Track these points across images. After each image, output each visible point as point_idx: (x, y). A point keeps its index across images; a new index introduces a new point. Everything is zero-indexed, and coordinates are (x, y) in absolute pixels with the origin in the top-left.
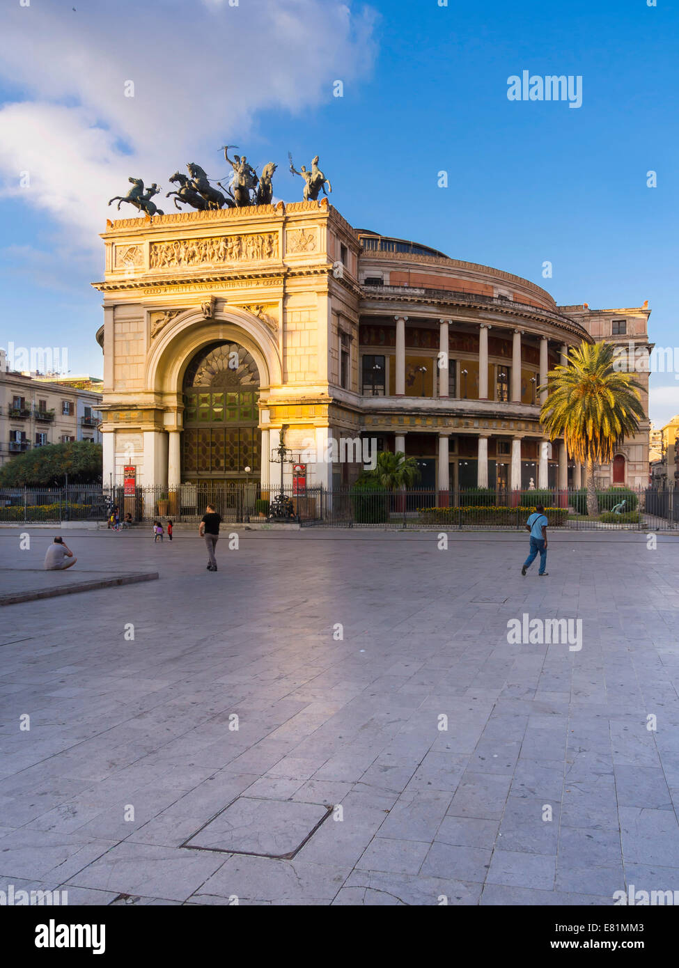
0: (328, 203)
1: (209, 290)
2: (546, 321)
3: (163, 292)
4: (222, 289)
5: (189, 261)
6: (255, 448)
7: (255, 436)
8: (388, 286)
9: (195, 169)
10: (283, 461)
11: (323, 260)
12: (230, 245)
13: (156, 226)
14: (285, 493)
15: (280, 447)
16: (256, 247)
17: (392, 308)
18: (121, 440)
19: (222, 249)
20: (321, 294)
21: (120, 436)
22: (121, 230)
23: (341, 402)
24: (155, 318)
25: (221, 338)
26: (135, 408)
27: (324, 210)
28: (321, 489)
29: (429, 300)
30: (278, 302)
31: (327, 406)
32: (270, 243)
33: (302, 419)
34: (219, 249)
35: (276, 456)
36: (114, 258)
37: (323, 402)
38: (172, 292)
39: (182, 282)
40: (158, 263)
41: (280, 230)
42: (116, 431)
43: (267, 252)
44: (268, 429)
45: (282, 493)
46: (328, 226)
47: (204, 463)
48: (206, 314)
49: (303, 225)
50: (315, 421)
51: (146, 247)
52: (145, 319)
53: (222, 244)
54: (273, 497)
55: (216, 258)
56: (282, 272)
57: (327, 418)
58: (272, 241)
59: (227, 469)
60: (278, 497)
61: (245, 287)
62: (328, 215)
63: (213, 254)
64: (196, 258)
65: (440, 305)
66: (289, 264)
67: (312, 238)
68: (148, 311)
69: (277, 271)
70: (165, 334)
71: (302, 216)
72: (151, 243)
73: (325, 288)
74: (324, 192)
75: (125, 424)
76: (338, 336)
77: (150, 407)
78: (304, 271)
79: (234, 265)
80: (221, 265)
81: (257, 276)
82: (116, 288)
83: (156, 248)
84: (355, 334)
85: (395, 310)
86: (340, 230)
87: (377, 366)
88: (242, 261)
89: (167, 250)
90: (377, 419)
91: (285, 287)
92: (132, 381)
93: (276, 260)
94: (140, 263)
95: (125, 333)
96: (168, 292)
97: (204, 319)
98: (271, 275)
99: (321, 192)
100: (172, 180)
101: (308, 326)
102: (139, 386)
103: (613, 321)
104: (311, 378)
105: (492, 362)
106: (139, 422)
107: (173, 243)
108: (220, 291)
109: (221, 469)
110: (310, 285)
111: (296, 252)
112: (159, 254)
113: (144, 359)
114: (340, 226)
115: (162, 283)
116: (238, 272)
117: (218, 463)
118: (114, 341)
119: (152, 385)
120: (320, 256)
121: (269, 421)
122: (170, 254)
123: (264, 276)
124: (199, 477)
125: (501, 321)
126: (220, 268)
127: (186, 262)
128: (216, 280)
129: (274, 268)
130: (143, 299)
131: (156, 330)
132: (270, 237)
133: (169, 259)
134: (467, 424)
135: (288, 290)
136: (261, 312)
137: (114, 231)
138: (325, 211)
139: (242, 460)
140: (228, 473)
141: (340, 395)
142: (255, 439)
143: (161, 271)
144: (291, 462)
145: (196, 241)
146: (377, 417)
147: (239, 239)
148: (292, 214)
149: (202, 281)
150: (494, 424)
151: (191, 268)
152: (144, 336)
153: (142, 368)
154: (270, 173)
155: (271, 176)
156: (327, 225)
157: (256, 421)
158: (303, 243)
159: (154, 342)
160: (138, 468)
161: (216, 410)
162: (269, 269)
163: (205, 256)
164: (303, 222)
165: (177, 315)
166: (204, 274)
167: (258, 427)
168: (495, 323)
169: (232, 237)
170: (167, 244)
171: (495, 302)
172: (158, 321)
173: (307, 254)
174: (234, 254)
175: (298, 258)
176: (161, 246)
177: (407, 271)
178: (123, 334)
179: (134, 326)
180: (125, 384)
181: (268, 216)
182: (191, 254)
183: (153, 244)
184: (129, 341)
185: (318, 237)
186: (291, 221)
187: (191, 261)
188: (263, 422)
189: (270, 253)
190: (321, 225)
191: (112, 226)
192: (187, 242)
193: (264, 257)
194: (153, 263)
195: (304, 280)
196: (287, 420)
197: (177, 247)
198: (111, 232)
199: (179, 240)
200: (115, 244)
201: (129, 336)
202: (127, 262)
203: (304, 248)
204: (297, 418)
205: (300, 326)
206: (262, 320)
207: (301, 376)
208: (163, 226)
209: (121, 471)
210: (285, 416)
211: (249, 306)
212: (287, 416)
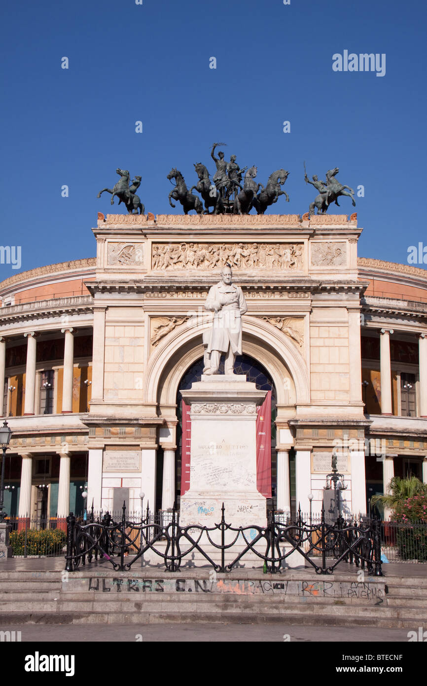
3: (169, 297)
5: (198, 265)
11: (354, 276)
12: (247, 252)
13: (159, 226)
16: (277, 257)
18: (112, 458)
19: (238, 256)
20: (352, 310)
21: (109, 453)
22: (114, 227)
24: (156, 323)
27: (354, 225)
30: (305, 316)
31: (363, 430)
34: (234, 256)
36: (106, 255)
37: (362, 424)
38: (180, 296)
39: (194, 288)
40: (160, 264)
41: (306, 241)
42: (105, 448)
49: (330, 239)
51: (147, 247)
52: (146, 324)
53: (238, 251)
56: (311, 285)
58: (297, 252)
61: (267, 298)
62: (359, 232)
63: (228, 259)
64: (206, 263)
66: (319, 278)
67: (339, 252)
68: (149, 316)
69: (307, 285)
70: (171, 342)
71: (332, 230)
72: (153, 243)
73: (356, 304)
75: (118, 439)
77: (152, 422)
78: (337, 286)
79: (252, 272)
80: (238, 272)
81: (283, 288)
83: (158, 248)
88: (261, 270)
89: (172, 251)
91: (312, 301)
92: (126, 391)
94: (141, 263)
95: (119, 338)
96: (176, 297)
101: (338, 342)
102: (137, 398)
104: (343, 398)
106: (135, 438)
107: (180, 246)
110: (341, 300)
111: (322, 265)
112: (162, 255)
113: (143, 368)
115: (170, 288)
116: (261, 282)
118: (105, 346)
119: (153, 398)
120: (350, 272)
121: (291, 441)
122: (177, 256)
123: (292, 288)
127: (195, 266)
130: (145, 302)
131: (158, 338)
132: (294, 248)
133: (175, 261)
135: (315, 304)
136: (284, 324)
137: (108, 227)
138: (356, 227)
143: (166, 274)
145: (206, 245)
148: (319, 227)
151: (202, 273)
152: (145, 342)
156: (357, 241)
158: (329, 257)
159: (156, 350)
160: (132, 492)
162: (295, 280)
163: (217, 261)
164: (331, 237)
165: (184, 322)
167: (276, 447)
169: (250, 245)
170: (171, 246)
172: (159, 328)
173: (334, 268)
174: (251, 262)
175: (325, 271)
176: (164, 247)
178: (117, 339)
179: (130, 331)
180: (117, 394)
181: (292, 227)
182: (202, 258)
183: (154, 245)
184: (123, 346)
185: (348, 252)
186: (317, 235)
187: (201, 265)
188: (281, 442)
189: (292, 264)
190: (351, 241)
191: (105, 221)
192: (195, 245)
193: (285, 267)
194: (155, 264)
195: (334, 296)
196: (317, 441)
197: (184, 250)
198: (102, 227)
199: (188, 243)
200: (108, 240)
201: (122, 342)
202: (122, 260)
203: (331, 262)
204: (328, 440)
205: (328, 342)
206: (285, 333)
207: (331, 395)
208: (170, 226)
209: (109, 494)
210: (315, 438)
211: (271, 317)
212: (318, 438)
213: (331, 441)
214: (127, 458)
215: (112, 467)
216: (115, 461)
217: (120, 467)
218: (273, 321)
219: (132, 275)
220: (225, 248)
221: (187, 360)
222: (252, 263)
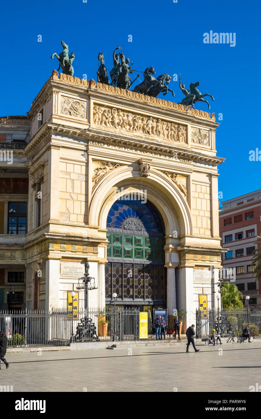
1: (142, 154)
3: (106, 146)
4: (152, 156)
7: (156, 271)
11: (214, 154)
13: (99, 91)
18: (65, 268)
21: (65, 264)
24: (96, 165)
27: (214, 121)
30: (189, 176)
33: (206, 262)
34: (147, 125)
36: (60, 105)
38: (114, 148)
39: (125, 143)
40: (99, 121)
41: (189, 125)
42: (62, 259)
43: (180, 138)
48: (147, 172)
50: (213, 264)
57: (220, 263)
59: (136, 297)
61: (167, 159)
64: (128, 126)
67: (206, 136)
72: (95, 104)
75: (71, 253)
79: (157, 139)
89: (106, 113)
92: (76, 215)
93: (186, 145)
95: (70, 173)
96: (110, 147)
98: (188, 155)
106: (84, 253)
107: (112, 109)
111: (197, 143)
112: (100, 114)
117: (128, 292)
118: (59, 177)
122: (111, 117)
127: (122, 128)
130: (89, 147)
131: (98, 176)
135: (194, 168)
136: (176, 179)
137: (62, 82)
143: (104, 128)
158: (200, 139)
161: (127, 249)
162: (182, 150)
164: (200, 125)
165: (116, 167)
169: (155, 119)
170: (105, 108)
173: (203, 146)
175: (198, 148)
176: (100, 108)
179: (77, 169)
184: (73, 180)
185: (210, 138)
186: (195, 122)
187: (125, 127)
188: (172, 262)
191: (59, 77)
192: (122, 112)
194: (96, 120)
195: (203, 165)
197: (115, 113)
198: (57, 81)
199: (117, 108)
200: (60, 93)
201: (73, 176)
202: (71, 112)
203: (201, 142)
204: (202, 261)
205: (201, 195)
206: (178, 186)
207: (203, 231)
208: (107, 93)
209: (64, 296)
210: (195, 259)
211: (170, 173)
212: (197, 259)
213: (204, 262)
214: (77, 268)
215: (66, 274)
216: (68, 270)
217: (72, 275)
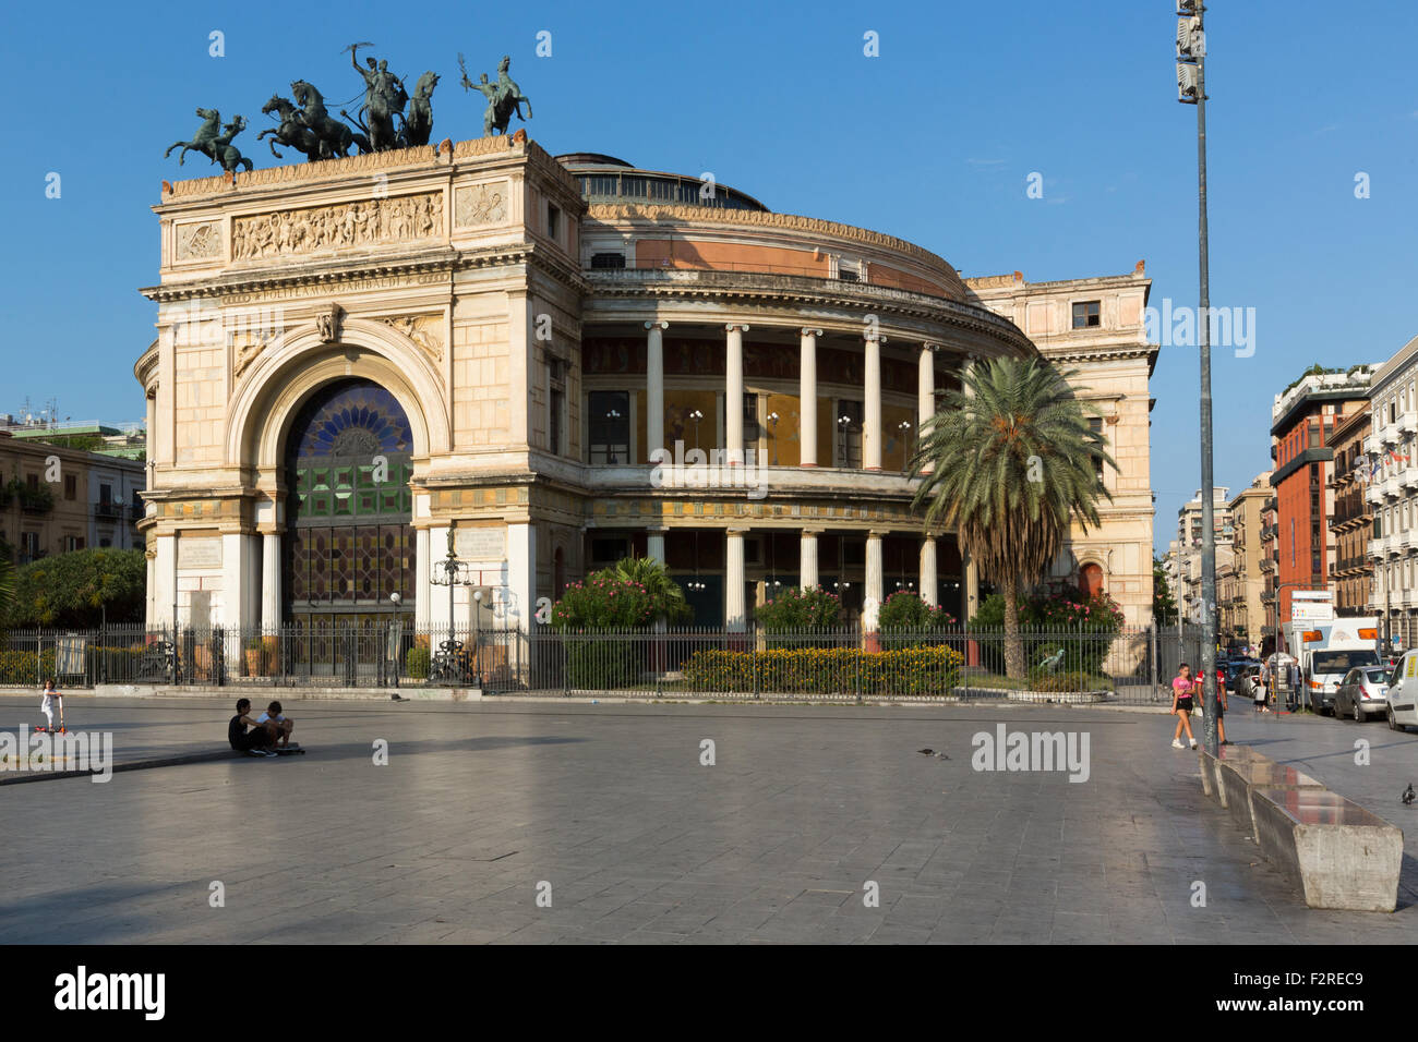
0: (525, 139)
1: (329, 293)
2: (930, 315)
3: (253, 300)
4: (350, 291)
5: (295, 246)
6: (406, 560)
7: (406, 538)
8: (632, 270)
9: (305, 91)
10: (452, 583)
11: (518, 237)
12: (362, 216)
13: (240, 190)
14: (456, 638)
15: (449, 559)
16: (405, 218)
17: (639, 308)
18: (187, 549)
19: (349, 225)
20: (515, 295)
21: (184, 542)
22: (185, 199)
23: (550, 479)
24: (241, 343)
25: (348, 373)
26: (209, 495)
27: (519, 150)
28: (518, 631)
29: (706, 292)
30: (443, 311)
31: (526, 489)
32: (429, 210)
33: (486, 510)
34: (344, 224)
35: (443, 575)
36: (174, 245)
37: (520, 480)
38: (268, 299)
39: (283, 283)
40: (245, 251)
41: (446, 187)
42: (178, 534)
43: (425, 225)
44: (428, 528)
45: (452, 637)
46: (527, 178)
47: (321, 587)
48: (324, 334)
49: (485, 178)
50: (506, 514)
51: (225, 225)
52: (225, 346)
53: (350, 215)
54: (436, 645)
55: (339, 237)
56: (449, 259)
57: (527, 509)
58: (432, 207)
59: (359, 596)
60: (445, 645)
61: (388, 288)
62: (525, 160)
63: (335, 231)
64: (308, 240)
65: (725, 299)
66: (459, 246)
67: (498, 199)
69: (440, 259)
70: (258, 370)
71: (481, 163)
72: (234, 218)
73: (522, 284)
74: (520, 116)
75: (192, 521)
76: (545, 363)
77: (234, 494)
78: (486, 256)
79: (370, 248)
80: (349, 251)
81: (407, 269)
82: (177, 295)
83: (241, 225)
84: (575, 358)
85: (645, 312)
86: (546, 181)
87: (614, 412)
88: (383, 243)
89: (260, 228)
90: (615, 506)
91: (453, 285)
92: (204, 449)
93: (438, 239)
94: (218, 252)
95: (193, 370)
96: (262, 299)
97: (321, 343)
98: (430, 267)
99: (514, 116)
100: (267, 110)
101: (494, 350)
102: (215, 458)
103: (1074, 304)
104: (499, 440)
105: (826, 395)
106: (215, 518)
107: (270, 217)
108: (346, 295)
109: (349, 596)
110: (497, 280)
111: (472, 224)
112: (247, 236)
113: (223, 413)
114: (547, 175)
115: (251, 286)
116: (377, 262)
117: (343, 585)
118: (175, 383)
119: (235, 457)
120: (513, 230)
121: (428, 513)
122: (264, 236)
123: (419, 268)
124: (312, 610)
125: (841, 323)
126: (346, 256)
127: (291, 248)
128: (339, 277)
129: (436, 254)
131: (242, 364)
132: (429, 200)
133: (263, 243)
134: (779, 511)
135: (458, 290)
136: (414, 328)
137: (175, 200)
138: (521, 152)
139: (383, 581)
140: (359, 602)
141: (550, 467)
142: (406, 545)
143: (250, 264)
144: (467, 584)
145: (306, 212)
146: (614, 503)
147: (377, 206)
148: (466, 160)
149: (316, 279)
150: (830, 511)
151: (299, 258)
152: (224, 374)
153: (220, 427)
154: (427, 91)
155: (430, 95)
156: (525, 176)
157: (406, 515)
158: (484, 209)
159: (239, 383)
160: (213, 596)
161: (340, 496)
162: (427, 255)
163: (322, 236)
164: (483, 173)
166: (321, 268)
167: (411, 524)
168: (830, 326)
169: (366, 204)
170: (259, 219)
171: (830, 287)
172: (246, 349)
173: (490, 226)
174: (368, 232)
175: (475, 235)
176: (249, 223)
177: (668, 237)
178: (190, 371)
179: (206, 358)
180: (192, 455)
181: (425, 165)
182: (299, 234)
183: (237, 221)
184: (199, 382)
185: (510, 199)
186: (463, 173)
187: (299, 245)
188: (419, 515)
189: (428, 228)
190: (515, 177)
191: (172, 192)
192: (292, 214)
193: (418, 234)
194: (237, 251)
195: (487, 273)
196: (458, 512)
197: (275, 224)
198: (170, 202)
199: (279, 212)
200: (176, 222)
201: (199, 375)
202: (195, 250)
203: (486, 217)
204: (475, 508)
205: (480, 351)
206: (416, 343)
207: (482, 436)
208: (254, 189)
209: (185, 601)
210: (455, 506)
211: (395, 318)
212: (459, 506)
213: (479, 511)
214: (204, 547)
215: (189, 561)
216: (191, 553)
218: (400, 324)
219: (207, 271)
220: (333, 214)
221: (290, 396)
222: (370, 233)
